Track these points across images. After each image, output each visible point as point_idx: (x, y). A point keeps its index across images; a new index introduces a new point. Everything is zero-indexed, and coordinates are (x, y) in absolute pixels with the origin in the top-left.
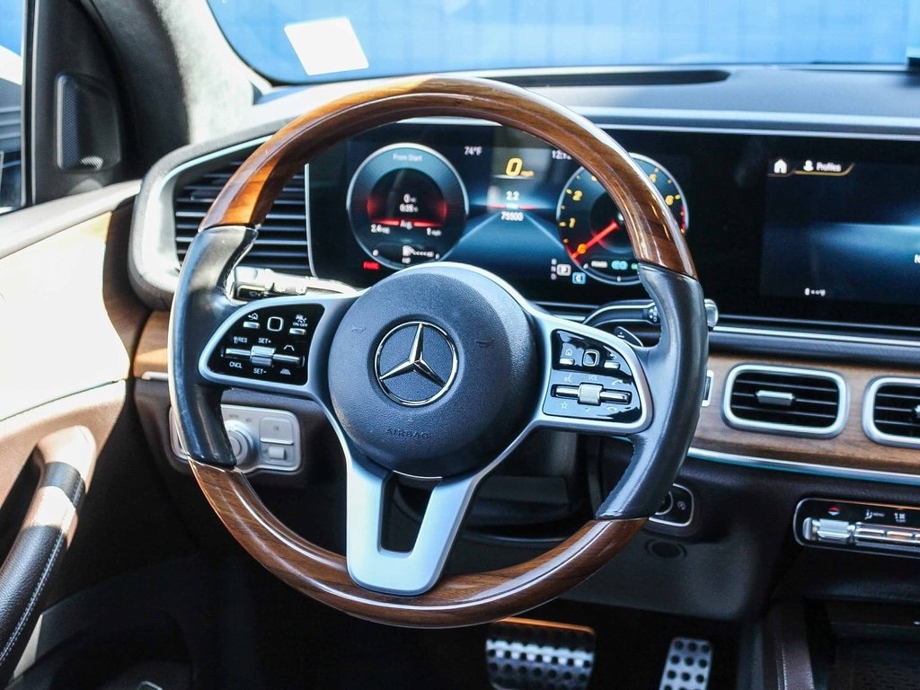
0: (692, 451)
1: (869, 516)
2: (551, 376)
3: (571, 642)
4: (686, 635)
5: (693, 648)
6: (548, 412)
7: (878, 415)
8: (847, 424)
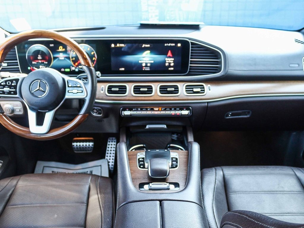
0: (96, 101)
1: (134, 110)
2: (67, 89)
3: (89, 141)
4: (111, 137)
5: (112, 139)
6: (68, 96)
7: (134, 91)
8: (129, 93)
